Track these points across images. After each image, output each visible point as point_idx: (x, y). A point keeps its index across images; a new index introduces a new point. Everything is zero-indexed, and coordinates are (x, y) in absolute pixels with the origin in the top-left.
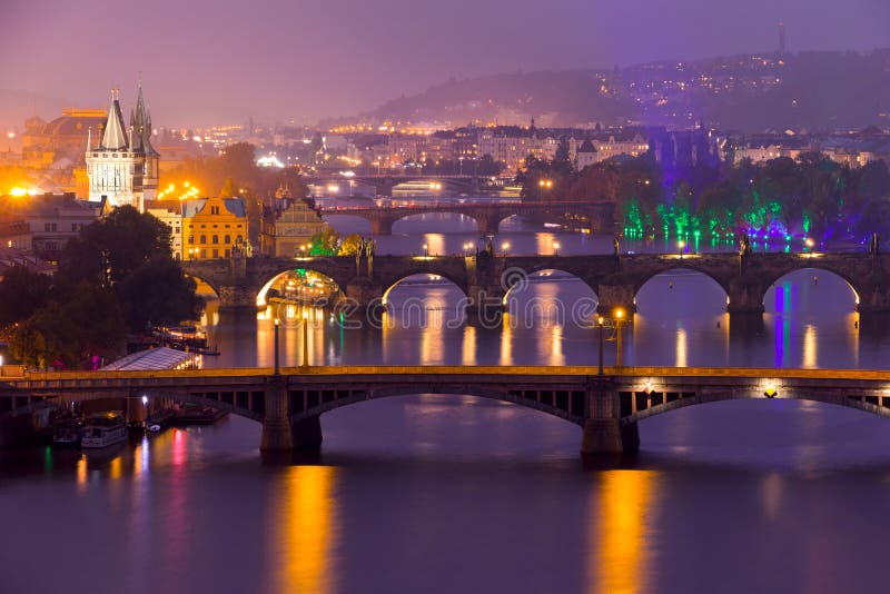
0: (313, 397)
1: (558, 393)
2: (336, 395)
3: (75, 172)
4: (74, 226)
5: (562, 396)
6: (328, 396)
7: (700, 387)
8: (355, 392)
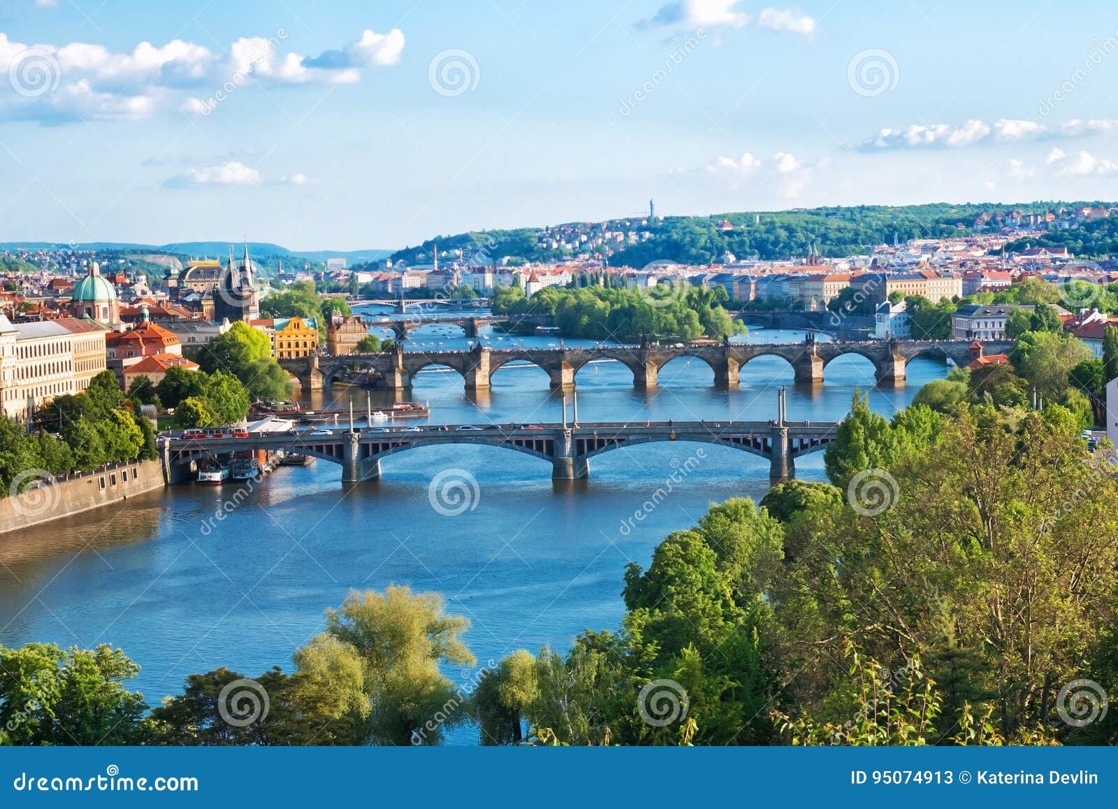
0: (376, 446)
1: (537, 441)
2: (390, 445)
3: (203, 303)
4: (206, 338)
5: (539, 443)
6: (386, 447)
7: (628, 435)
8: (403, 444)
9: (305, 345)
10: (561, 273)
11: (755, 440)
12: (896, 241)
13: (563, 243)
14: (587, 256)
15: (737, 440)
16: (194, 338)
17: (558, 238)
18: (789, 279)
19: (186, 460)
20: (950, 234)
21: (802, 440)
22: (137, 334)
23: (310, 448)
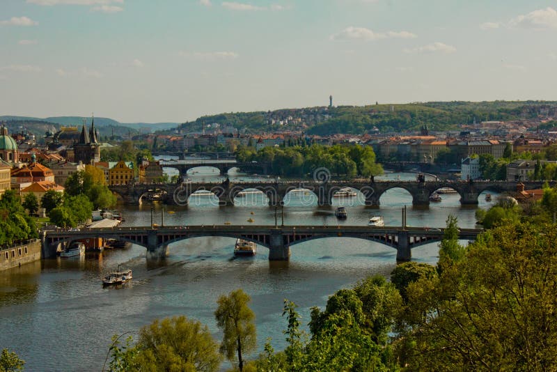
0: (166, 238)
1: (260, 236)
2: (175, 237)
4: (70, 172)
6: (172, 237)
7: (314, 233)
8: (182, 236)
9: (126, 177)
11: (387, 237)
12: (474, 122)
13: (278, 120)
14: (292, 128)
15: (377, 238)
16: (62, 172)
17: (275, 118)
18: (410, 143)
19: (56, 242)
20: (507, 118)
22: (29, 170)
23: (128, 237)
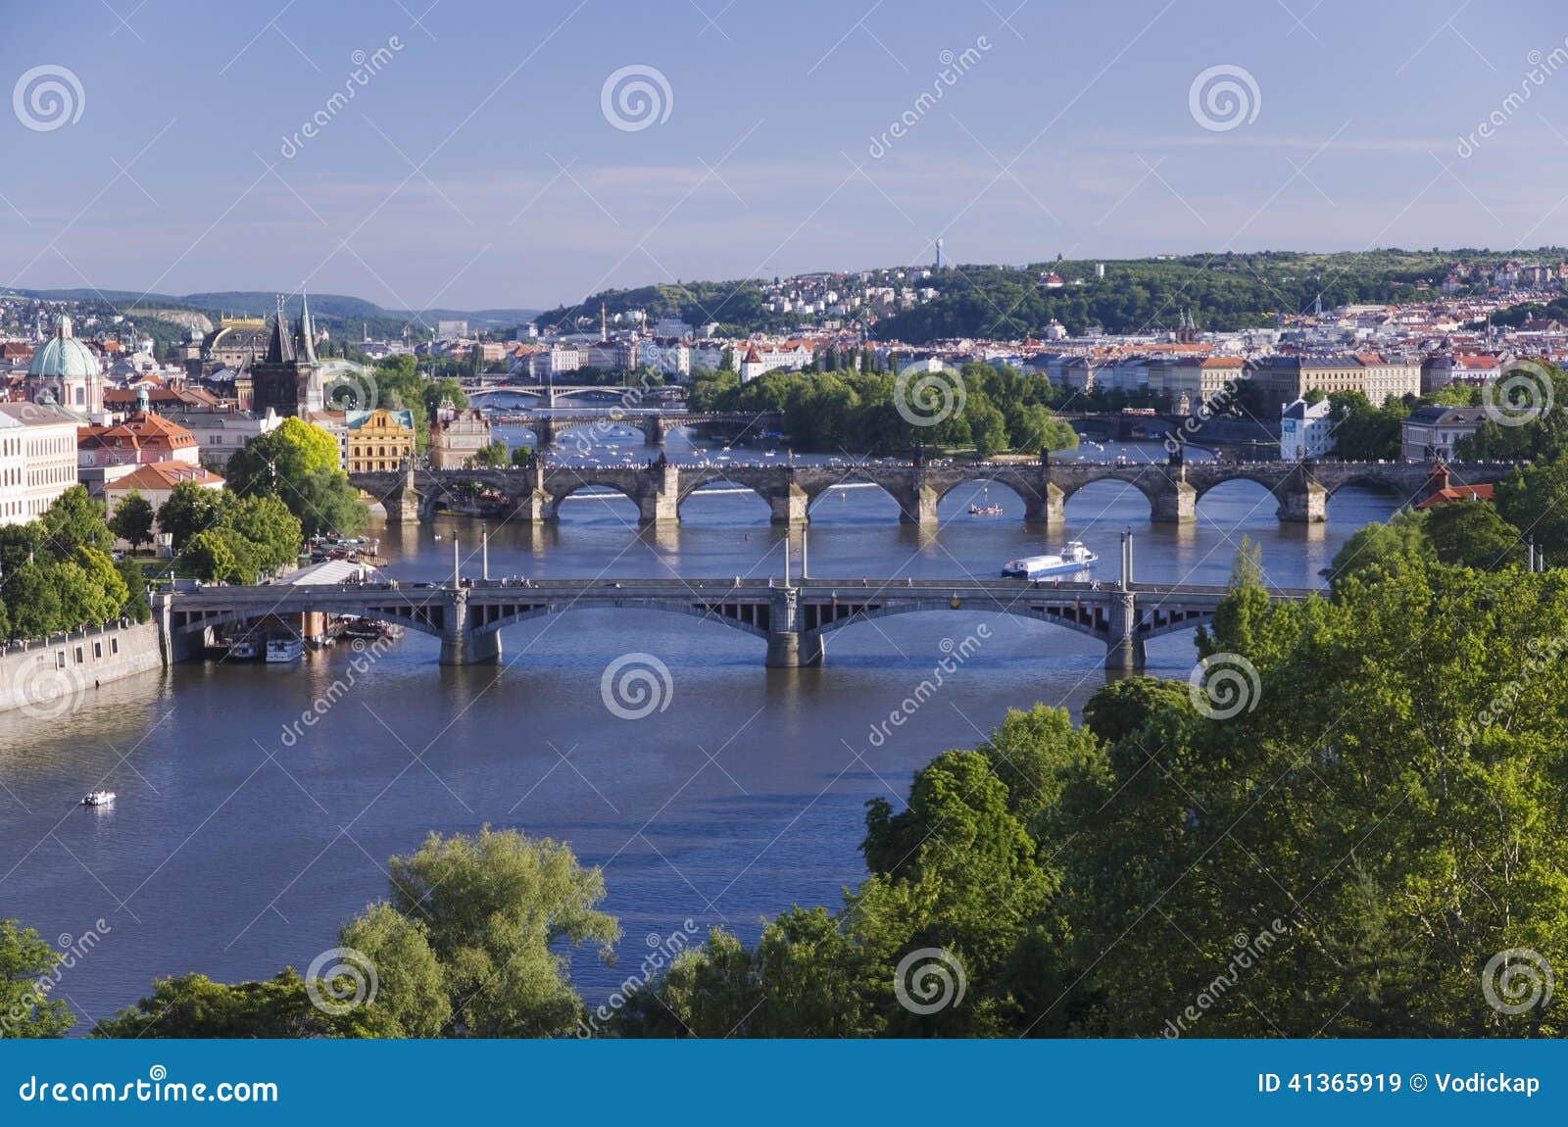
0: (493, 610)
1: (743, 606)
2: (516, 609)
3: (237, 384)
4: (240, 437)
5: (747, 609)
6: (509, 611)
7: (885, 598)
8: (537, 606)
9: (395, 452)
10: (795, 349)
11: (1083, 610)
12: (1318, 306)
13: (801, 303)
14: (837, 324)
15: (1054, 611)
16: (219, 438)
17: (792, 296)
18: (1148, 363)
19: (198, 625)
20: (1405, 297)
21: (1156, 613)
22: (129, 430)
23: (391, 611)
